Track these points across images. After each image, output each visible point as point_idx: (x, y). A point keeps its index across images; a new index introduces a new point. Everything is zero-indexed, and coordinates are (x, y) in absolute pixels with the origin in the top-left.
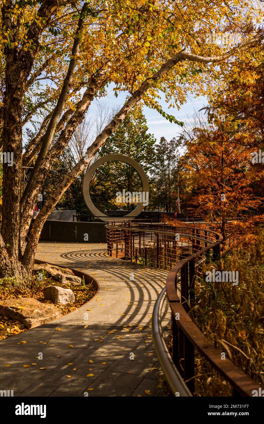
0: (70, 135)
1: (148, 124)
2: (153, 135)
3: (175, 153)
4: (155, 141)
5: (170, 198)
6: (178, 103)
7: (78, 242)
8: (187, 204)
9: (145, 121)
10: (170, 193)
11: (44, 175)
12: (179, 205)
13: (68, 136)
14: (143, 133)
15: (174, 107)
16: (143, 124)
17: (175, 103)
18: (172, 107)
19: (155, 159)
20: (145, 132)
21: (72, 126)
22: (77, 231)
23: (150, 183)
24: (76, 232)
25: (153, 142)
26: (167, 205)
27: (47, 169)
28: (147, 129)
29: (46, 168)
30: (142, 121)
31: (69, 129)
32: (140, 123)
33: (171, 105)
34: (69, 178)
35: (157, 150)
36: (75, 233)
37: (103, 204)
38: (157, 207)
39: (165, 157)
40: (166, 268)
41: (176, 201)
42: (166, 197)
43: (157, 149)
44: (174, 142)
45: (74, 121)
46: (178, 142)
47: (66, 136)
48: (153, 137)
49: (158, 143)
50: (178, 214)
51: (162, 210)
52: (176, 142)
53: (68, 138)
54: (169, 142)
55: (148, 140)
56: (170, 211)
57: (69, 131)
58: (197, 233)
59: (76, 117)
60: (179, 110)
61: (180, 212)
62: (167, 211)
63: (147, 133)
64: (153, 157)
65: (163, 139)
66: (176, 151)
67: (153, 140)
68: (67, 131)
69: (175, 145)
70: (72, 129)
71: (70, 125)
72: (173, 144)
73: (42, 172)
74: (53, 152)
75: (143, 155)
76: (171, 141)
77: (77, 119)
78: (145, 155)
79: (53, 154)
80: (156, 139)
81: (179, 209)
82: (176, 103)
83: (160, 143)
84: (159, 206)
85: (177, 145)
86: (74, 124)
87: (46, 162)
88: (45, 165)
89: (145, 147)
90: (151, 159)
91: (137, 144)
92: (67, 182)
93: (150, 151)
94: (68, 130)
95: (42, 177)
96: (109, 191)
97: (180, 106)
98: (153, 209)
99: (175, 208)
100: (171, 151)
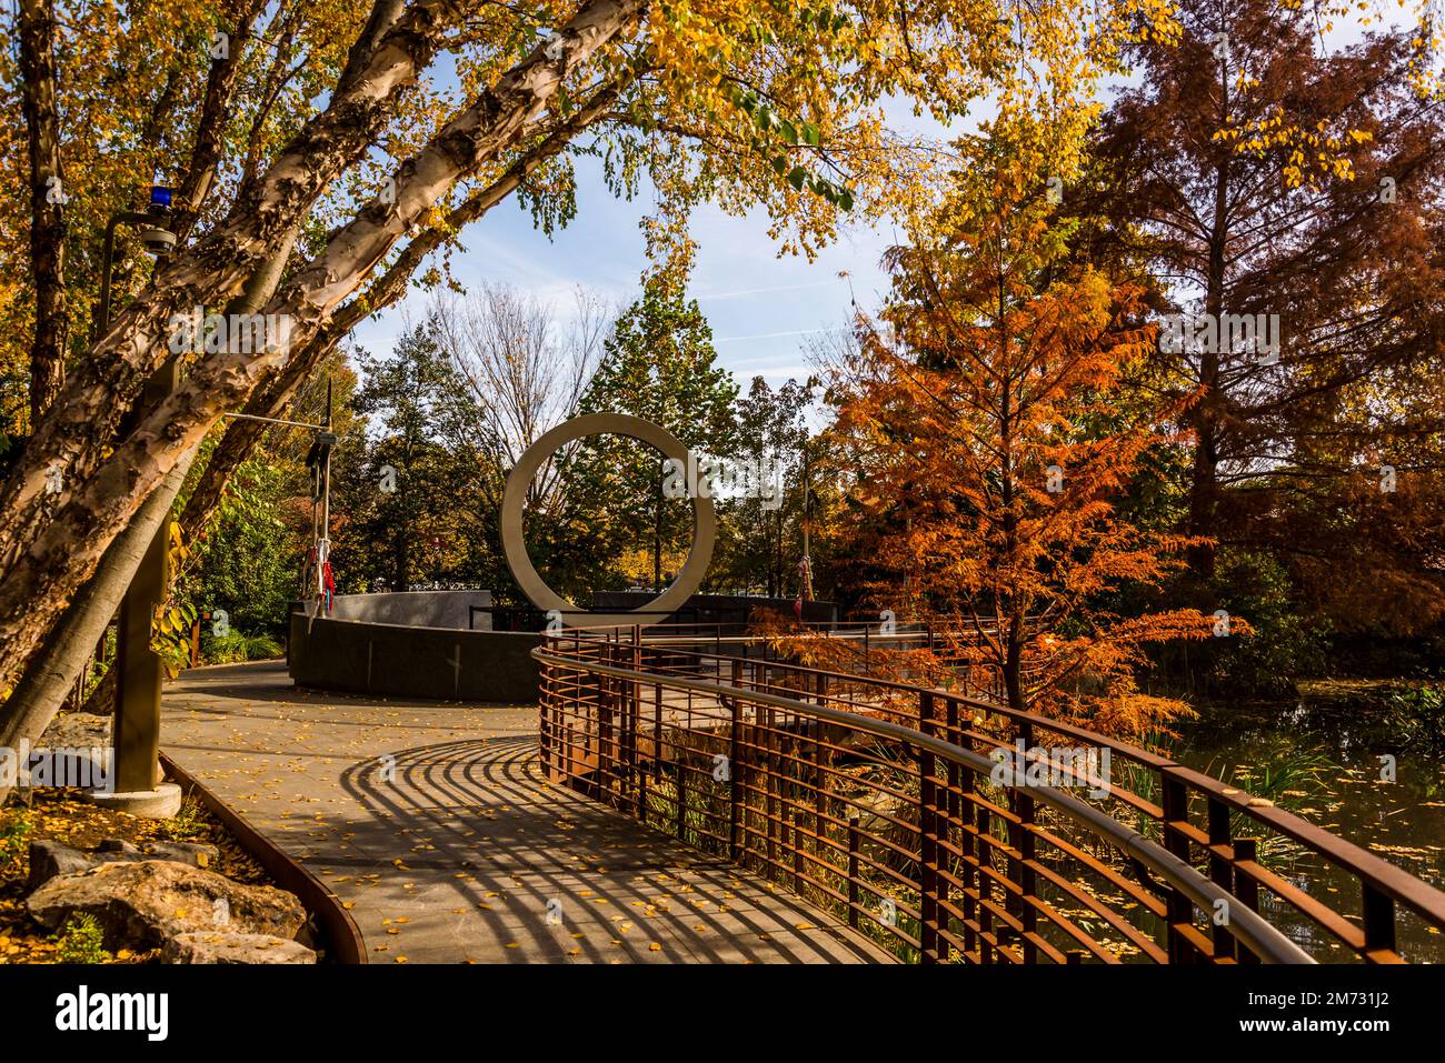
0: (285, 203)
1: (716, 343)
2: (730, 374)
3: (795, 424)
4: (737, 392)
5: (780, 556)
6: (810, 237)
7: (463, 700)
8: (862, 565)
9: (707, 333)
10: (780, 542)
11: (110, 391)
12: (810, 575)
13: (276, 206)
14: (701, 368)
15: (795, 253)
16: (701, 343)
17: (798, 240)
18: (789, 254)
19: (736, 441)
20: (708, 366)
21: (303, 165)
22: (461, 662)
23: (723, 512)
24: (457, 665)
25: (730, 395)
26: (770, 577)
27: (134, 363)
28: (714, 357)
29: (125, 355)
30: (699, 334)
31: (286, 176)
32: (694, 339)
33: (785, 248)
34: (194, 391)
35: (742, 414)
36: (454, 668)
37: (583, 572)
38: (743, 583)
39: (765, 436)
40: (771, 872)
41: (800, 565)
42: (767, 553)
43: (740, 413)
44: (792, 391)
45: (321, 146)
46: (803, 391)
47: (264, 207)
48: (730, 380)
49: (744, 395)
50: (806, 604)
51: (757, 592)
52: (797, 391)
53: (272, 218)
54: (776, 392)
55: (716, 386)
56: (780, 595)
57: (286, 187)
58: (952, 720)
59: (329, 127)
60: (811, 262)
61: (812, 597)
62: (772, 594)
63: (714, 366)
64: (731, 435)
65: (759, 384)
66: (797, 417)
67: (730, 388)
68: (272, 182)
69: (794, 403)
70: (302, 178)
71: (296, 158)
72: (789, 399)
73: (95, 373)
74: (179, 277)
75: (702, 429)
76: (784, 390)
77: (335, 136)
78: (708, 431)
79: (179, 288)
80: (738, 387)
81: (810, 587)
82: (802, 239)
83: (751, 394)
84: (747, 580)
85: (801, 402)
86: (317, 156)
87: (132, 323)
88: (120, 339)
89: (706, 407)
90: (724, 441)
91: (686, 399)
92: (175, 415)
93: (722, 419)
94: (280, 182)
95: (94, 402)
96: (601, 536)
97: (815, 251)
98: (730, 587)
99: (794, 584)
100: (783, 418)
